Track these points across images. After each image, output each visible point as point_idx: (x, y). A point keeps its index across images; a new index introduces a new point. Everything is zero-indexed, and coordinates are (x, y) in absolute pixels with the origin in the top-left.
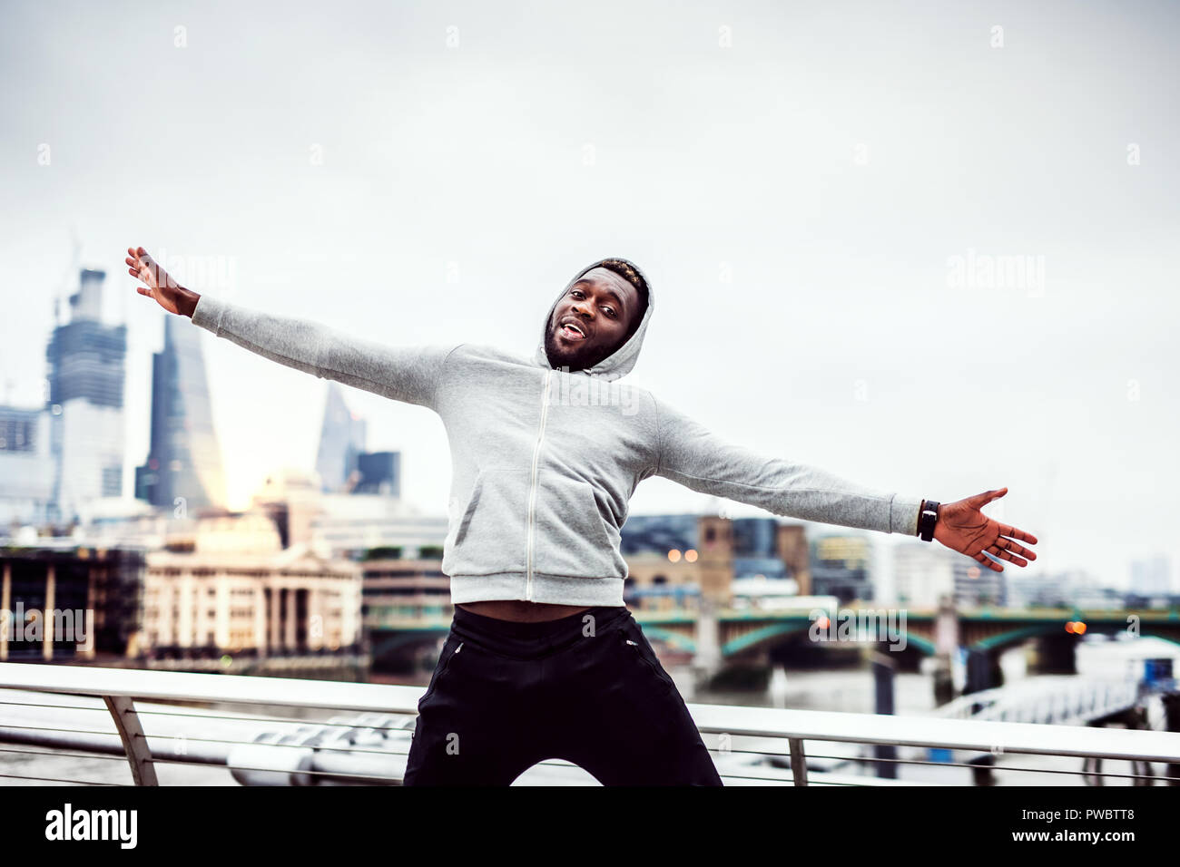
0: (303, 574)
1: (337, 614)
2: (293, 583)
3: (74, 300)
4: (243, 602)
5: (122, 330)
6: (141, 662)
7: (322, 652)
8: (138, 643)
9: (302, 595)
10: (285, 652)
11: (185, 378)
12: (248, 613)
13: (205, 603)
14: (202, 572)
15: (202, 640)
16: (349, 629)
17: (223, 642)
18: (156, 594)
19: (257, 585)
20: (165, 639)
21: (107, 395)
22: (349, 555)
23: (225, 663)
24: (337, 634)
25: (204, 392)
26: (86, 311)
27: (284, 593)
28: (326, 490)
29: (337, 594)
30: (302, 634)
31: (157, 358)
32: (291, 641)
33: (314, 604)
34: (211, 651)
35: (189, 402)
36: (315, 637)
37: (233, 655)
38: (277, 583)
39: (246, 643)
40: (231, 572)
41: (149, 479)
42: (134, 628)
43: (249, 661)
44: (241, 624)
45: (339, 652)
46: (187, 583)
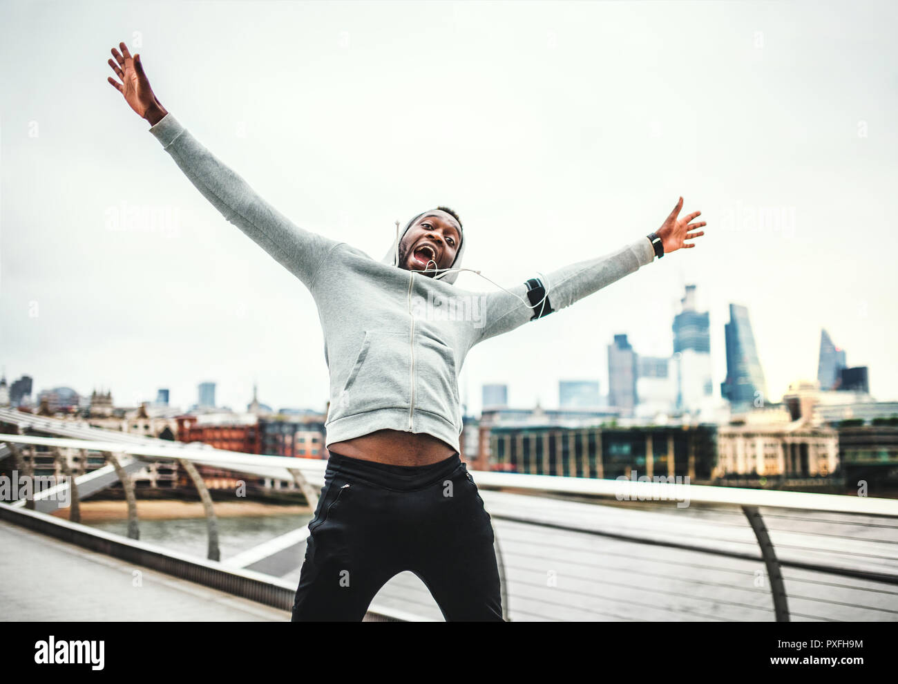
0: (803, 435)
1: (825, 456)
2: (798, 440)
3: (683, 300)
4: (770, 451)
5: (707, 314)
6: (718, 483)
7: (817, 476)
8: (717, 472)
9: (804, 447)
10: (795, 476)
11: (742, 335)
12: (773, 456)
13: (750, 452)
14: (748, 436)
15: (749, 470)
16: (832, 464)
17: (761, 471)
18: (723, 446)
19: (779, 442)
20: (730, 469)
21: (702, 346)
22: (832, 424)
23: (763, 483)
24: (825, 467)
25: (752, 342)
26: (689, 305)
27: (793, 446)
28: (824, 389)
29: (824, 446)
30: (805, 466)
31: (727, 327)
32: (799, 469)
33: (811, 452)
34: (754, 476)
35: (745, 347)
36: (813, 468)
37: (768, 477)
38: (789, 440)
39: (773, 472)
40: (764, 435)
41: (727, 388)
42: (714, 464)
43: (776, 482)
44: (770, 462)
45: (828, 476)
46: (740, 442)
